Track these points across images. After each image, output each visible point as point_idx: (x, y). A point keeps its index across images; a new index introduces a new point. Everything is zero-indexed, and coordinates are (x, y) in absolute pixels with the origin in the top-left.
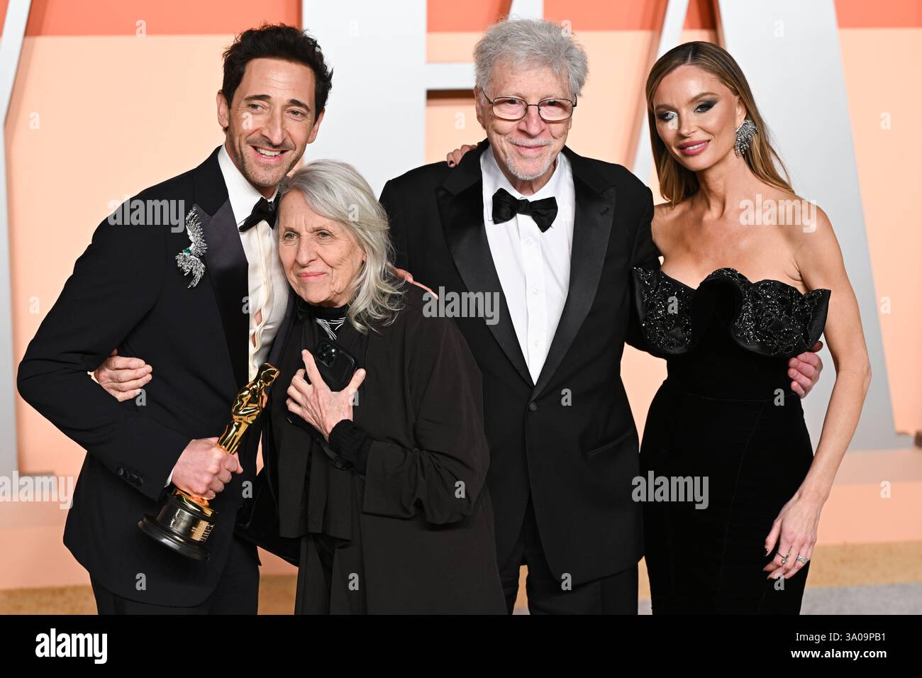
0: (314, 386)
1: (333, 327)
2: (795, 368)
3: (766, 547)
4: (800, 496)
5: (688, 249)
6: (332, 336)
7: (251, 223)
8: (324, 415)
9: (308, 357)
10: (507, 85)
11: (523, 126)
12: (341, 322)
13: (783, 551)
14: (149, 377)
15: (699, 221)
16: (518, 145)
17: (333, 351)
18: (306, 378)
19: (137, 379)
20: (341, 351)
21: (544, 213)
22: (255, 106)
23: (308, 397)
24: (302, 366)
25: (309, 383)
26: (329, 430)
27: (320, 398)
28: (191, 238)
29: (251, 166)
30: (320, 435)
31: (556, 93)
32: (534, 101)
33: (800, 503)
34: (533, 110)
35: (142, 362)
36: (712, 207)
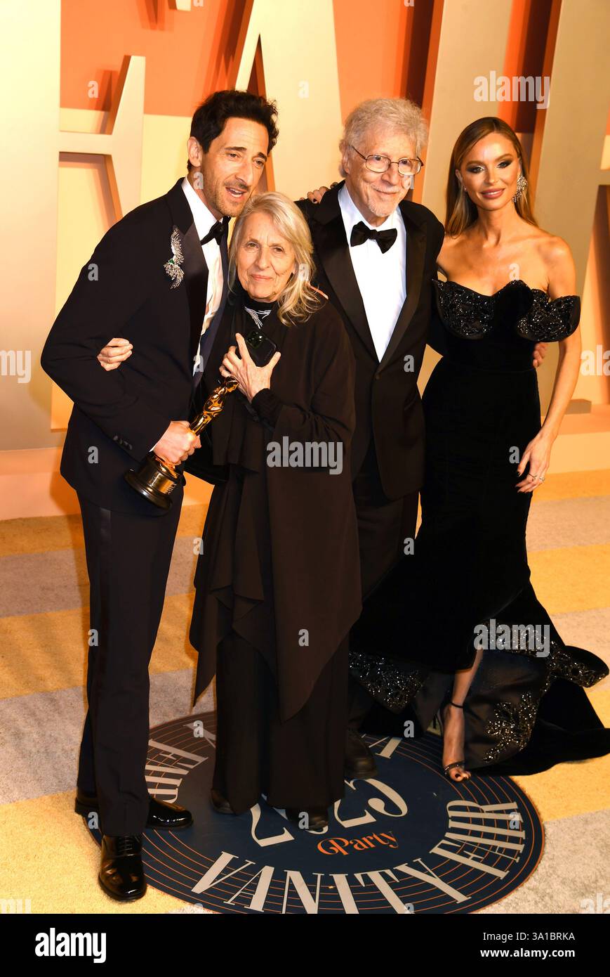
0: (244, 361)
1: (260, 316)
2: (539, 350)
3: (519, 470)
4: (541, 437)
5: (471, 267)
6: (259, 324)
7: (207, 239)
8: (250, 383)
9: (241, 340)
10: (376, 146)
11: (386, 178)
12: (267, 313)
13: (533, 472)
14: (130, 353)
15: (479, 248)
16: (380, 192)
17: (260, 337)
18: (238, 353)
19: (122, 354)
20: (267, 339)
21: (386, 241)
22: (234, 155)
23: (239, 368)
24: (236, 345)
25: (240, 357)
26: (254, 395)
27: (248, 370)
28: (174, 251)
29: (223, 201)
30: (245, 397)
31: (409, 154)
32: (395, 159)
33: (542, 441)
34: (394, 166)
35: (127, 342)
36: (489, 238)
